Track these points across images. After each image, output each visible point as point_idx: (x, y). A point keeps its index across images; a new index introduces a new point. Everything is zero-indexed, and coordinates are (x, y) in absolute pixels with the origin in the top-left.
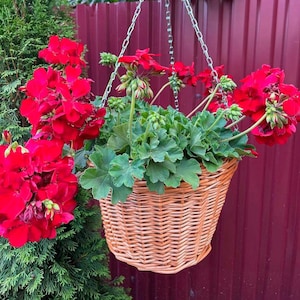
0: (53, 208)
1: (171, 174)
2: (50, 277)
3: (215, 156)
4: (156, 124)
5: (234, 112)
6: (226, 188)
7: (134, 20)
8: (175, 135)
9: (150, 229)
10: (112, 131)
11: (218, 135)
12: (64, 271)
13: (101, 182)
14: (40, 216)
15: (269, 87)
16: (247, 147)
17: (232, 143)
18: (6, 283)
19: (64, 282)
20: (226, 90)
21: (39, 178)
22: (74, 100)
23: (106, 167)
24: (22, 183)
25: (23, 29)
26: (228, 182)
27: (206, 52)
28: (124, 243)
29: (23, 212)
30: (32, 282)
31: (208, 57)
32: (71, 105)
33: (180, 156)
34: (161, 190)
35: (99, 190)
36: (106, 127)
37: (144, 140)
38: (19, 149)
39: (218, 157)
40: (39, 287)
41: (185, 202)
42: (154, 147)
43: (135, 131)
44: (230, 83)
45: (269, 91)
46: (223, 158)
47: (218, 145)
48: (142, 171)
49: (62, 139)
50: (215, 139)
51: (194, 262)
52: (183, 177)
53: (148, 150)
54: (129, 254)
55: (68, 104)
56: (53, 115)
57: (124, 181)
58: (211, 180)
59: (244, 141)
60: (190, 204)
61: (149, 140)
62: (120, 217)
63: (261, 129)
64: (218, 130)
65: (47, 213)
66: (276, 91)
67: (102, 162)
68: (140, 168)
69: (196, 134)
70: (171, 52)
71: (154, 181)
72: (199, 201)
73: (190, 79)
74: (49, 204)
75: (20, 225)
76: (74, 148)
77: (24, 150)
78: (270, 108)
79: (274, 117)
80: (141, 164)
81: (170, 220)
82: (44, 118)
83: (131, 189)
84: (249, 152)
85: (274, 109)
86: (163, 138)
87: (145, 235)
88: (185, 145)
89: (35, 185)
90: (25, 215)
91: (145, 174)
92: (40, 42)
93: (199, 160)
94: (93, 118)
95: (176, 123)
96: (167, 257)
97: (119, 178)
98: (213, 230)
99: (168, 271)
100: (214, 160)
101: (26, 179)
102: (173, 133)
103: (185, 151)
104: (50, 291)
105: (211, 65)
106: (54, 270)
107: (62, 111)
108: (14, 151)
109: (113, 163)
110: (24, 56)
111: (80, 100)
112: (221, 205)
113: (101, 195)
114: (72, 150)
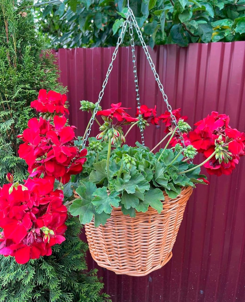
0: (49, 234)
1: (141, 201)
2: (40, 272)
3: (175, 185)
4: (129, 165)
5: (189, 152)
6: (184, 208)
7: (107, 76)
8: (143, 170)
9: (125, 243)
10: (92, 166)
11: (177, 168)
12: (51, 268)
13: (86, 209)
14: (39, 240)
15: (217, 130)
16: (200, 177)
17: (188, 174)
18: (6, 277)
19: (51, 276)
20: (183, 131)
21: (37, 210)
22: (62, 145)
23: (89, 197)
24: (24, 215)
25: (15, 78)
26: (185, 204)
27: (166, 100)
28: (105, 254)
29: (26, 238)
30: (26, 276)
31: (168, 105)
32: (60, 150)
33: (148, 187)
34: (133, 214)
35: (84, 216)
36: (88, 163)
37: (119, 175)
38: (20, 188)
39: (177, 186)
40: (32, 280)
41: (152, 221)
42: (127, 181)
43: (111, 168)
44: (186, 126)
45: (217, 132)
46: (181, 187)
47: (177, 176)
48: (118, 201)
49: (53, 175)
50: (175, 171)
51: (159, 267)
52: (150, 203)
53: (122, 183)
54: (108, 262)
55: (57, 148)
56: (45, 157)
57: (104, 209)
58: (172, 204)
59: (198, 172)
60: (156, 223)
61: (122, 175)
62: (100, 234)
63: (211, 164)
64: (176, 165)
65: (45, 237)
66: (223, 133)
67: (86, 193)
68: (116, 198)
69: (159, 169)
70: (137, 90)
71: (128, 207)
72: (162, 220)
73: (153, 119)
74: (46, 230)
75: (23, 247)
76: (63, 182)
77: (24, 188)
78: (218, 148)
79: (222, 155)
80: (116, 195)
81: (140, 236)
82: (38, 160)
83: (110, 215)
84: (201, 181)
85: (221, 149)
86: (134, 173)
87: (121, 248)
88: (151, 177)
89: (34, 216)
90: (28, 240)
91: (120, 203)
92: (29, 87)
93: (162, 189)
94: (77, 158)
95: (144, 160)
96: (138, 264)
97: (100, 206)
98: (174, 241)
99: (139, 274)
100: (174, 189)
101: (27, 211)
102: (142, 168)
103: (151, 183)
104: (40, 282)
105: (170, 111)
106: (43, 267)
107: (53, 154)
108: (16, 189)
109: (94, 194)
110: (17, 99)
111: (66, 144)
112: (180, 222)
113: (86, 220)
114: (61, 184)
